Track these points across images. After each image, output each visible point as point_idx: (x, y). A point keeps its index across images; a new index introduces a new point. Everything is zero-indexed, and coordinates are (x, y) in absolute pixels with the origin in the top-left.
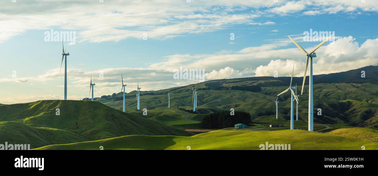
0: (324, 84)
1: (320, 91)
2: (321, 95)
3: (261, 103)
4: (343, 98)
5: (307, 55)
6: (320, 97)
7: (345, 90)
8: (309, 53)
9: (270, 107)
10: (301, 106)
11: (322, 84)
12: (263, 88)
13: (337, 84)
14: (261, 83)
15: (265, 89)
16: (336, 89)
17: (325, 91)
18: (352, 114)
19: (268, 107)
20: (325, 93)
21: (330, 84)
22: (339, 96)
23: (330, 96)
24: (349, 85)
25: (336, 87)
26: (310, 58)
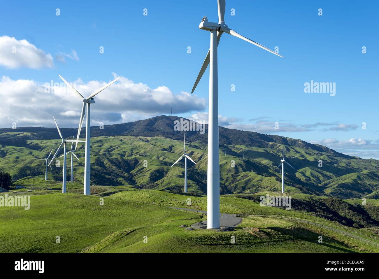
0: (105, 137)
1: (100, 146)
2: (102, 150)
3: (26, 160)
4: (129, 154)
5: (85, 101)
6: (101, 153)
7: (131, 144)
8: (87, 99)
9: (37, 165)
10: (77, 164)
11: (104, 137)
12: (29, 142)
13: (121, 137)
14: (26, 135)
15: (32, 143)
16: (120, 143)
17: (106, 145)
18: (140, 173)
19: (35, 165)
20: (108, 147)
21: (113, 138)
22: (125, 152)
23: (114, 152)
24: (137, 138)
25: (120, 141)
26: (87, 104)
